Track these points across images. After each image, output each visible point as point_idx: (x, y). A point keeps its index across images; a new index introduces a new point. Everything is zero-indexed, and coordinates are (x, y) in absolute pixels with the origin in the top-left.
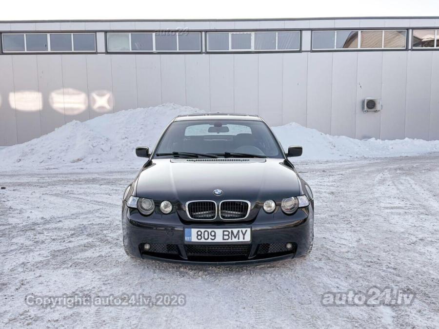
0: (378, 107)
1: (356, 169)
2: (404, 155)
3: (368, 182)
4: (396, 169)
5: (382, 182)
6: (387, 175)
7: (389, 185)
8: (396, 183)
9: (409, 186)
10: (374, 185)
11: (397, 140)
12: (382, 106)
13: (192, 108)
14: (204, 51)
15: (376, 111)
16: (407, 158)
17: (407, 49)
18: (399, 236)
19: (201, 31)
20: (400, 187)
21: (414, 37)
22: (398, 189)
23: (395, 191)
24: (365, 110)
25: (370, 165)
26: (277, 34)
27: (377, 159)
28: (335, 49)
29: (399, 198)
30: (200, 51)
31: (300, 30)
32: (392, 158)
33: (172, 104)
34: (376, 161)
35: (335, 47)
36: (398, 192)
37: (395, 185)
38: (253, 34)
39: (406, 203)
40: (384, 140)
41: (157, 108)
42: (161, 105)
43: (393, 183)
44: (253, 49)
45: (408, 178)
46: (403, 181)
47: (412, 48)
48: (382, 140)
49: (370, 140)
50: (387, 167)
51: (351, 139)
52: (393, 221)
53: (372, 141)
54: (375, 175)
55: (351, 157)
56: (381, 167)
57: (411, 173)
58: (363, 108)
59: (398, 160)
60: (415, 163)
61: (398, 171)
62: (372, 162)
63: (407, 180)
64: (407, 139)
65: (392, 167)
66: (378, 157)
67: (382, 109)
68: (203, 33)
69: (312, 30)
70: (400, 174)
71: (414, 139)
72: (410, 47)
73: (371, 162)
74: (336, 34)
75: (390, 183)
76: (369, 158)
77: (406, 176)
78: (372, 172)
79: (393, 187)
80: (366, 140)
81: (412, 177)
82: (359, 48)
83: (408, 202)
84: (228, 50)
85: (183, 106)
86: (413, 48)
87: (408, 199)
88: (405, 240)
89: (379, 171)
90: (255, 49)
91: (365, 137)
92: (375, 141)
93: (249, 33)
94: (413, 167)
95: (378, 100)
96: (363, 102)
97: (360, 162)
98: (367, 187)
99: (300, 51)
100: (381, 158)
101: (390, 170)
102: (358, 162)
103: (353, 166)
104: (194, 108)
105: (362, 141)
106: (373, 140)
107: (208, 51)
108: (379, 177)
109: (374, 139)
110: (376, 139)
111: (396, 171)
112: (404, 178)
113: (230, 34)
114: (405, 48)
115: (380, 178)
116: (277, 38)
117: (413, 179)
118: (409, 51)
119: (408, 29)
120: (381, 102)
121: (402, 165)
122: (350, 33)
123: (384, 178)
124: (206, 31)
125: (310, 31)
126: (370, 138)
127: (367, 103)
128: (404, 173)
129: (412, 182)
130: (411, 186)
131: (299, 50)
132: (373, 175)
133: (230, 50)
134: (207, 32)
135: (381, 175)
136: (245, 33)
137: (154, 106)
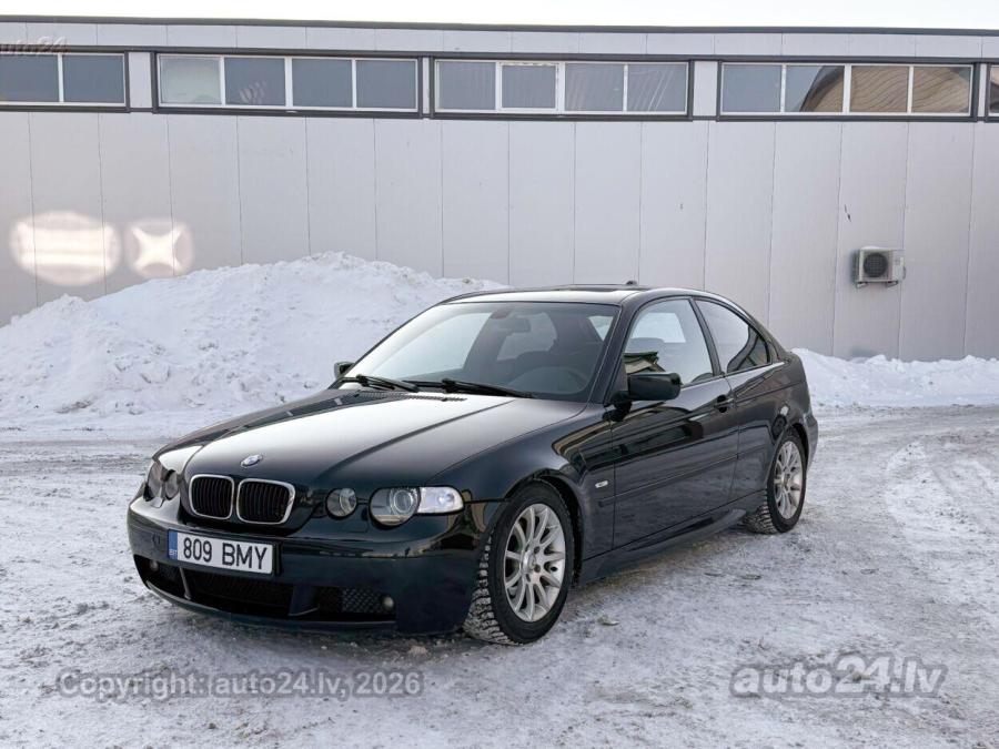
0: (895, 272)
1: (836, 438)
2: (963, 401)
3: (869, 472)
4: (942, 440)
5: (906, 472)
6: (919, 453)
7: (924, 482)
8: (943, 476)
9: (979, 483)
10: (884, 482)
11: (943, 361)
12: (904, 269)
13: (395, 268)
14: (426, 110)
15: (889, 283)
16: (971, 411)
17: (973, 118)
18: (954, 614)
19: (419, 56)
20: (955, 485)
21: (993, 84)
22: (949, 492)
23: (941, 498)
24: (861, 279)
25: (875, 427)
26: (626, 68)
27: (892, 411)
28: (782, 113)
29: (952, 515)
30: (415, 110)
31: (689, 61)
32: (930, 408)
33: (340, 255)
34: (888, 417)
35: (782, 108)
36: (950, 498)
37: (941, 482)
38: (561, 67)
39: (972, 527)
40: (910, 361)
41: (297, 265)
42: (308, 258)
43: (936, 474)
44: (560, 109)
45: (975, 463)
46: (960, 471)
47: (986, 113)
48: (904, 361)
49: (870, 360)
50: (921, 433)
51: (823, 358)
52: (938, 576)
53: (876, 363)
54: (887, 454)
55: (822, 405)
56: (901, 434)
57: (983, 448)
58: (854, 274)
59: (946, 414)
60: (992, 423)
61: (948, 445)
62: (878, 418)
63: (972, 467)
64: (969, 358)
65: (931, 433)
66: (894, 405)
67: (904, 277)
68: (426, 62)
69: (720, 60)
70: (954, 451)
71: (988, 359)
72: (981, 113)
73: (875, 419)
74: (784, 72)
75: (927, 475)
76: (870, 408)
77: (969, 457)
78: (882, 446)
79: (937, 486)
80: (863, 362)
81: (986, 460)
82: (846, 111)
83: (976, 527)
84: (494, 108)
85: (369, 259)
86: (991, 114)
87: (974, 518)
88: (972, 624)
89: (896, 444)
90: (566, 109)
91: (860, 353)
92: (887, 363)
93: (549, 63)
94: (986, 434)
95: (895, 254)
96: (855, 257)
97: (846, 419)
98: (867, 485)
99: (688, 118)
100: (902, 411)
101: (927, 440)
102: (840, 419)
103: (829, 429)
104: (400, 266)
105: (851, 363)
106: (879, 360)
107: (437, 110)
108: (896, 459)
109: (882, 357)
110: (889, 359)
111: (943, 445)
112: (965, 462)
113: (499, 65)
114: (968, 114)
115: (901, 463)
116: (626, 78)
117: (988, 466)
118: (981, 123)
119: (976, 63)
120: (902, 259)
121: (959, 429)
122: (821, 71)
123: (911, 462)
124: (433, 56)
125: (716, 63)
126: (871, 354)
127: (866, 262)
128: (963, 451)
129: (986, 473)
130: (984, 483)
131: (685, 113)
132: (883, 455)
133: (499, 109)
134: (435, 58)
135: (903, 453)
136: (541, 63)
137: (290, 259)
